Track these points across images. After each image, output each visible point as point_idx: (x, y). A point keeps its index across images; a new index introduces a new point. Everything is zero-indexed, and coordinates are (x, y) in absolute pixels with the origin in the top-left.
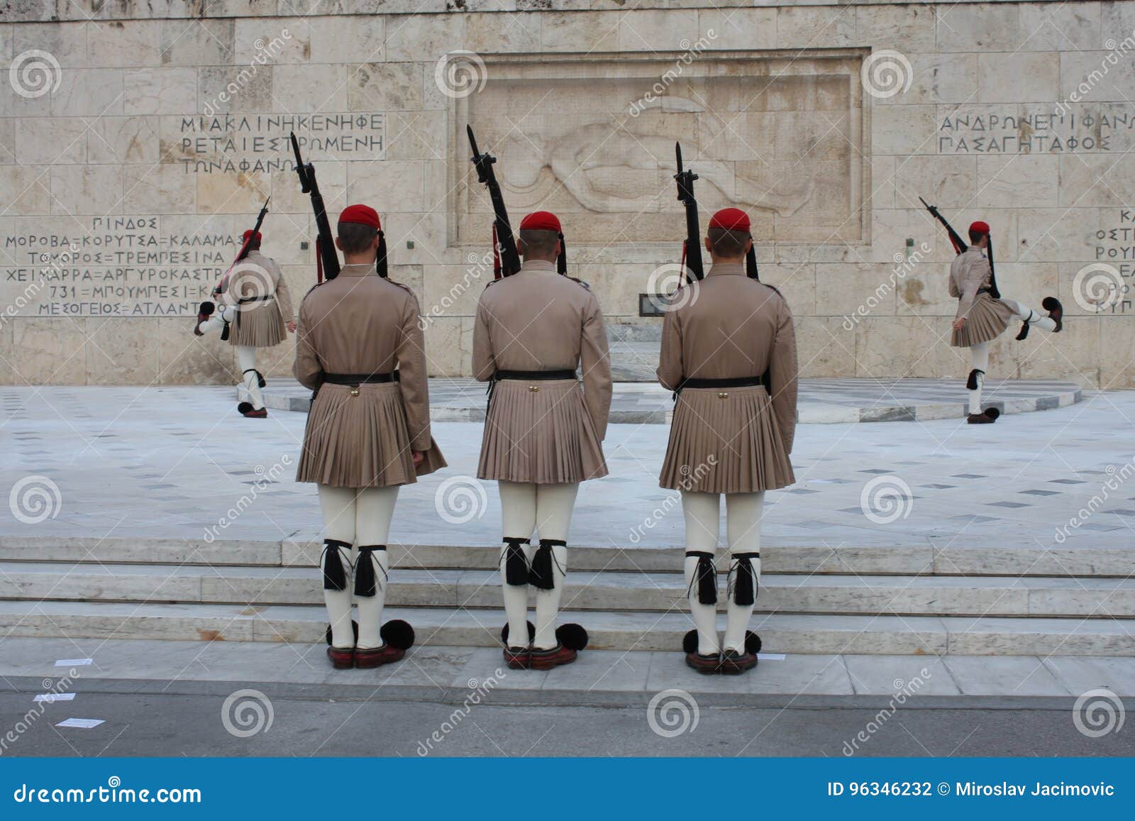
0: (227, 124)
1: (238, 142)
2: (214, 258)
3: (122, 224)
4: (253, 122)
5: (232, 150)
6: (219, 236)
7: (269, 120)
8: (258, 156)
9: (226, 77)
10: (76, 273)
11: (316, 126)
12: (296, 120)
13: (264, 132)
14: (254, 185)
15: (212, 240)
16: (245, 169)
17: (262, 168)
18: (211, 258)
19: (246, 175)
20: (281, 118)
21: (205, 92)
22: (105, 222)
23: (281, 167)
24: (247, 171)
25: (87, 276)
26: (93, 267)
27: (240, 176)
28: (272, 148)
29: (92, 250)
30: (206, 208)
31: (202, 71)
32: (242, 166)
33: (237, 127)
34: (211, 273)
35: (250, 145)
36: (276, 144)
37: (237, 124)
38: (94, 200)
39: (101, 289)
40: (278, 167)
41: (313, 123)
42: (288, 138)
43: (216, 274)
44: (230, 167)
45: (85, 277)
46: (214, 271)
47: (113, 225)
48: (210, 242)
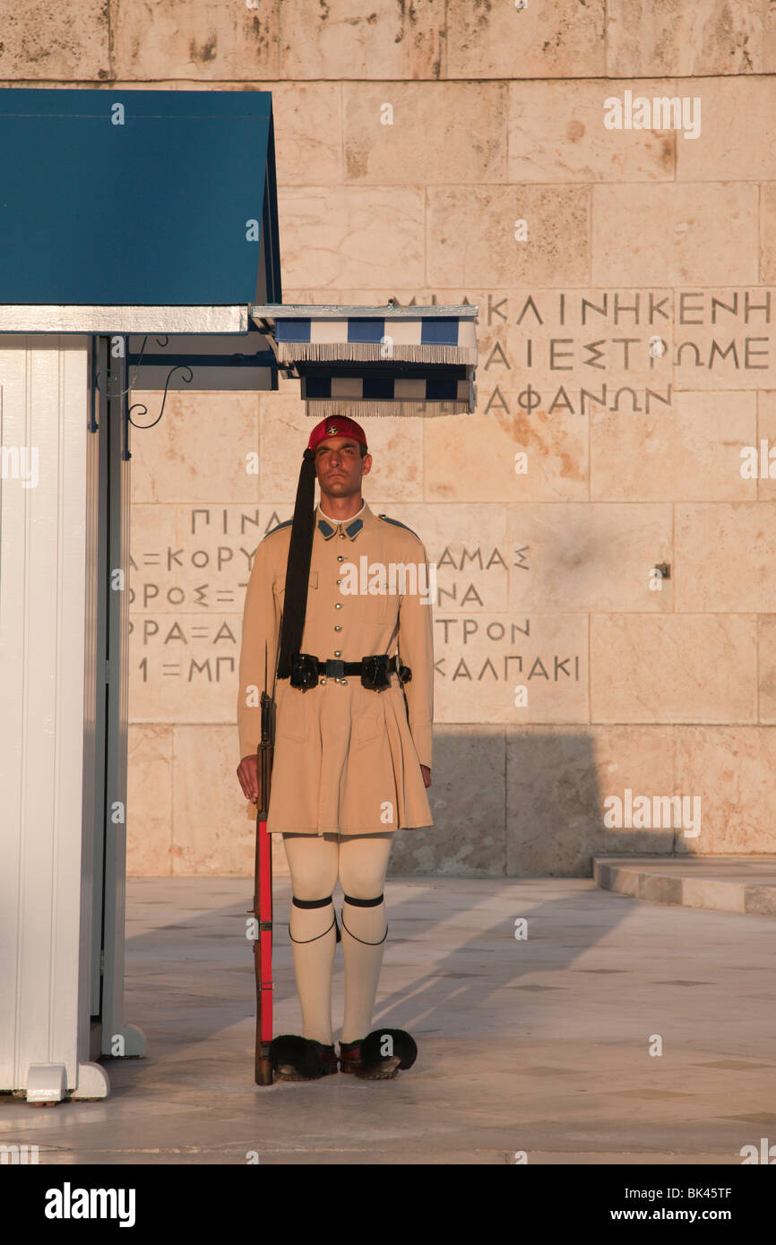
0: (492, 309)
1: (516, 350)
2: (461, 596)
3: (256, 523)
4: (548, 308)
5: (503, 366)
6: (471, 551)
7: (585, 303)
8: (559, 378)
9: (491, 208)
10: (151, 628)
11: (688, 315)
12: (644, 315)
13: (572, 327)
14: (549, 441)
15: (457, 558)
16: (530, 407)
17: (568, 405)
18: (454, 596)
19: (533, 419)
20: (611, 300)
21: (443, 241)
22: (217, 518)
23: (610, 403)
24: (534, 411)
25: (176, 633)
26: (189, 617)
27: (520, 422)
28: (590, 362)
29: (189, 577)
30: (444, 488)
31: (437, 195)
32: (525, 400)
33: (513, 316)
34: (456, 631)
35: (540, 357)
36: (600, 354)
37: (512, 311)
38: (194, 471)
39: (207, 664)
40: (604, 403)
41: (683, 308)
42: (626, 341)
43: (466, 633)
44: (497, 401)
45: (170, 637)
46: (461, 624)
47: (234, 524)
48: (452, 562)
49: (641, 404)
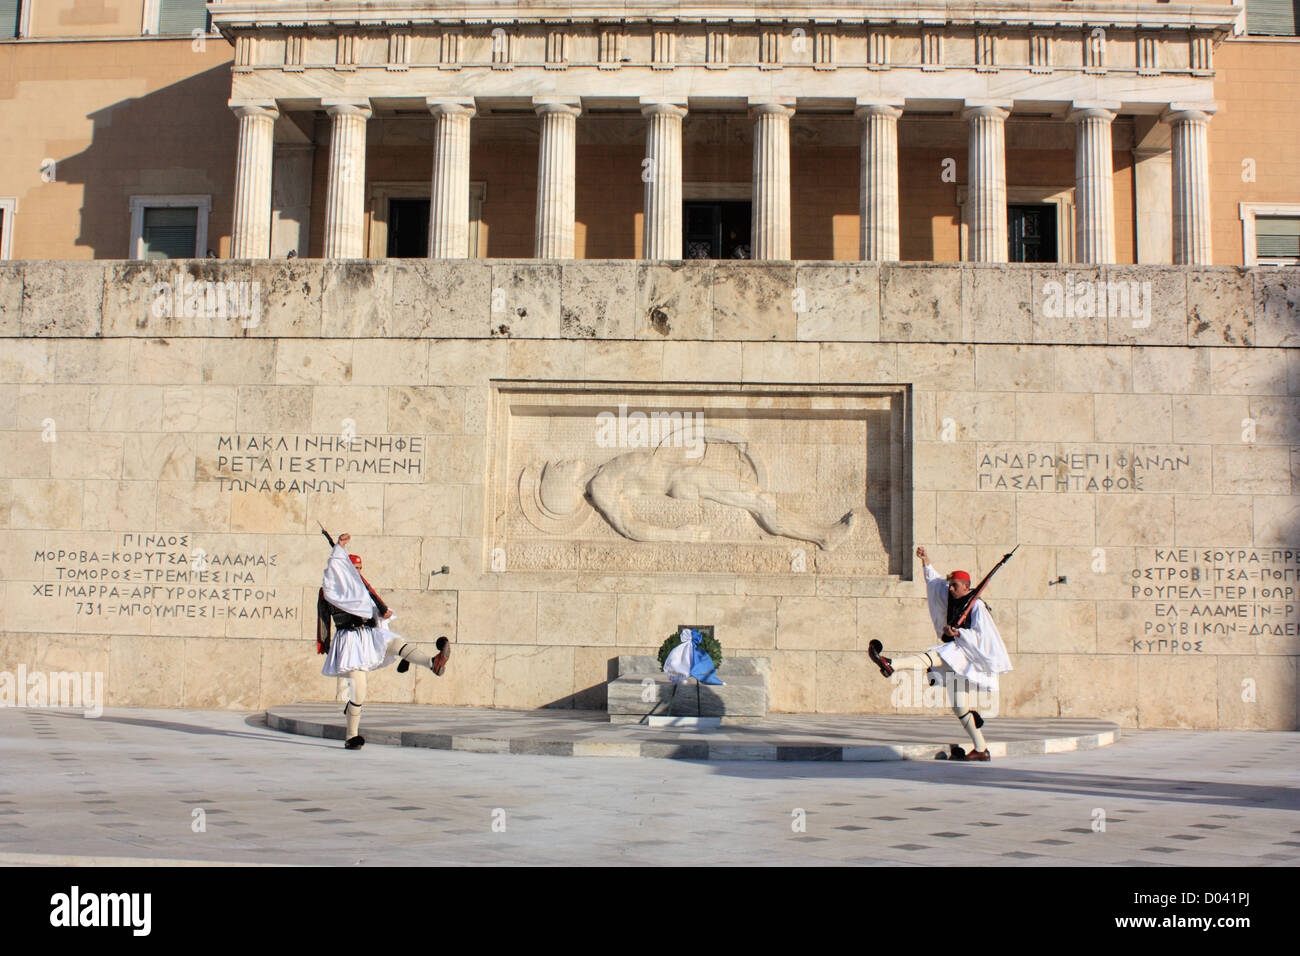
0: (265, 443)
1: (275, 462)
2: (244, 578)
3: (153, 541)
4: (291, 443)
5: (268, 469)
6: (250, 556)
7: (307, 441)
8: (294, 476)
9: (267, 396)
10: (104, 589)
11: (354, 448)
12: (334, 446)
13: (301, 452)
14: (288, 505)
15: (243, 560)
16: (280, 489)
17: (297, 488)
18: (241, 578)
19: (281, 494)
20: (319, 440)
21: (245, 411)
22: (136, 539)
23: (317, 488)
24: (282, 491)
25: (114, 593)
26: (121, 584)
27: (275, 496)
28: (308, 468)
29: (121, 566)
30: (239, 527)
31: (243, 390)
32: (278, 486)
33: (274, 446)
34: (241, 594)
35: (286, 465)
36: (313, 465)
37: (274, 444)
38: (126, 516)
39: (128, 607)
40: (314, 488)
41: (352, 444)
42: (325, 459)
43: (246, 595)
44: (265, 486)
45: (112, 594)
46: (244, 591)
47: (143, 541)
48: (241, 562)
49: (331, 489)
